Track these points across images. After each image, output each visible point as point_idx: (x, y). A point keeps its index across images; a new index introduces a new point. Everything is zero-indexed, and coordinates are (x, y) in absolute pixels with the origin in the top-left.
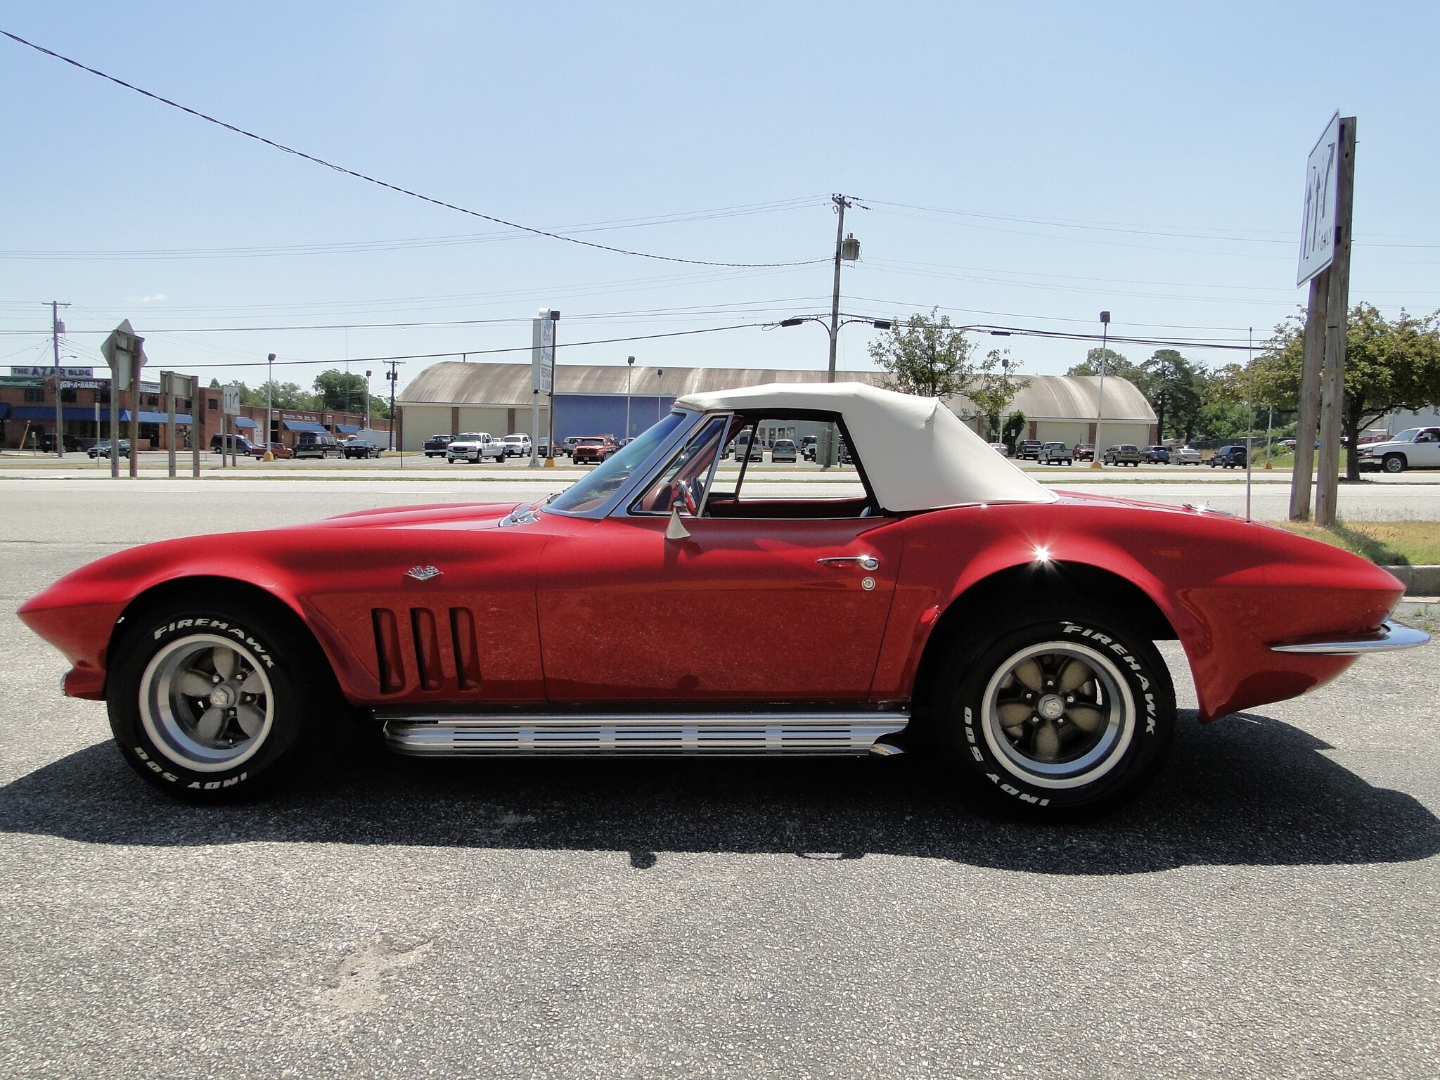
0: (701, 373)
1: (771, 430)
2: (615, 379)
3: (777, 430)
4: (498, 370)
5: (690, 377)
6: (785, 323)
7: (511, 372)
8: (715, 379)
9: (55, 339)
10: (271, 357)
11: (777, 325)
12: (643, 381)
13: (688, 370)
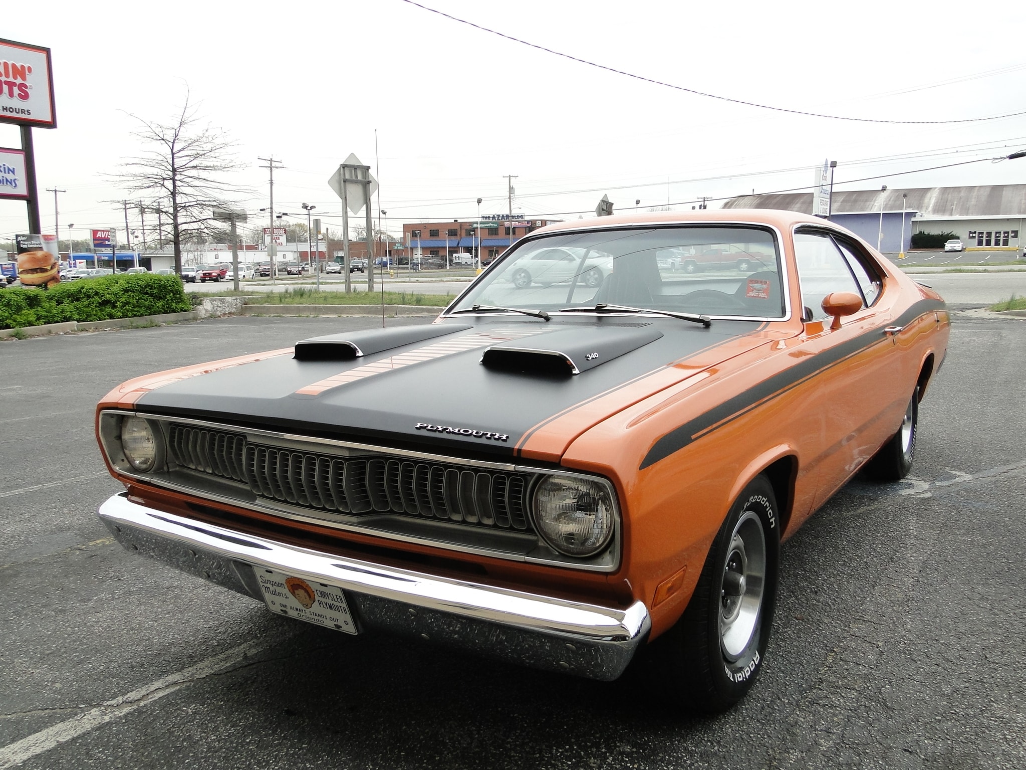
0: (938, 191)
1: (997, 233)
2: (866, 201)
3: (1002, 233)
4: (778, 199)
5: (929, 195)
6: (1012, 157)
7: (787, 200)
8: (950, 196)
9: (510, 198)
10: (638, 202)
11: (1005, 158)
12: (889, 201)
13: (928, 190)
